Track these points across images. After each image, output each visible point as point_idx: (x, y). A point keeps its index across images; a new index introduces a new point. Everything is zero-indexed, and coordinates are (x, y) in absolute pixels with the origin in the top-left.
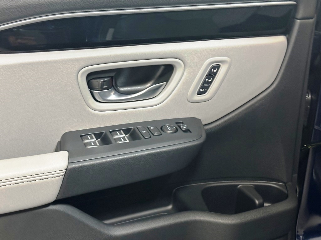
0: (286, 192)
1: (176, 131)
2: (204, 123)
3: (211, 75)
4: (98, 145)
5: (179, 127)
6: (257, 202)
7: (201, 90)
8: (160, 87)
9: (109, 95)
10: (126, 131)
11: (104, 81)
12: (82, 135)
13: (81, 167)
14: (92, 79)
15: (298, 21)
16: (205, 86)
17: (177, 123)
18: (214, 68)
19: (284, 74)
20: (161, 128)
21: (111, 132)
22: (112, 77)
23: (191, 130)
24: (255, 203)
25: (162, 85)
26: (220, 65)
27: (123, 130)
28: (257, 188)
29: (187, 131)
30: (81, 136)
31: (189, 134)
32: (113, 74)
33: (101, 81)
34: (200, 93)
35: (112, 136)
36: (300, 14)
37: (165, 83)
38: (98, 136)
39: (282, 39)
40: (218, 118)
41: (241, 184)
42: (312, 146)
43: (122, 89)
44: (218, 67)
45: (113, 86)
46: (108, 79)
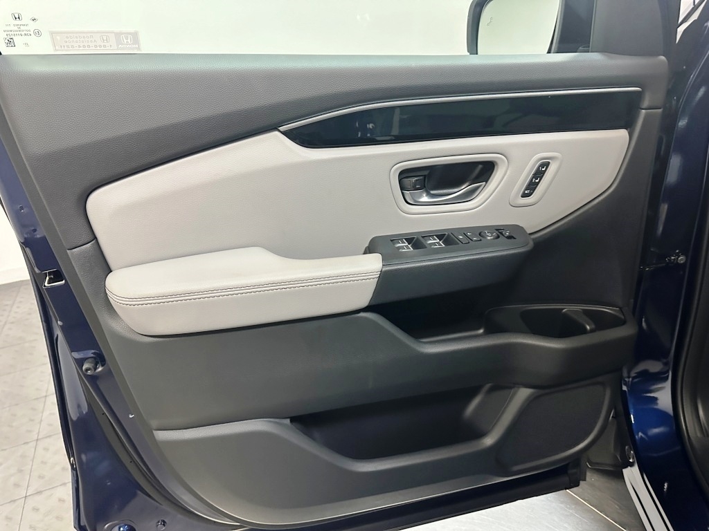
0: (623, 317)
1: (498, 237)
2: (529, 232)
3: (539, 174)
4: (412, 249)
5: (501, 233)
6: (588, 327)
7: (526, 192)
8: (478, 187)
9: (421, 196)
10: (440, 237)
11: (417, 180)
12: (393, 239)
13: (396, 270)
14: (405, 178)
15: (643, 111)
16: (531, 187)
17: (497, 230)
18: (543, 165)
19: (627, 169)
20: (480, 234)
21: (423, 237)
22: (425, 176)
23: (514, 236)
24: (585, 328)
25: (480, 186)
26: (549, 162)
27: (436, 236)
28: (586, 312)
29: (510, 237)
30: (392, 241)
31: (513, 240)
32: (426, 173)
33: (414, 179)
34: (524, 195)
35: (426, 240)
36: (646, 103)
37: (484, 183)
38: (409, 241)
39: (623, 133)
40: (541, 228)
41: (566, 308)
42: (650, 268)
43: (432, 192)
44: (547, 165)
45: (425, 187)
46: (421, 178)
